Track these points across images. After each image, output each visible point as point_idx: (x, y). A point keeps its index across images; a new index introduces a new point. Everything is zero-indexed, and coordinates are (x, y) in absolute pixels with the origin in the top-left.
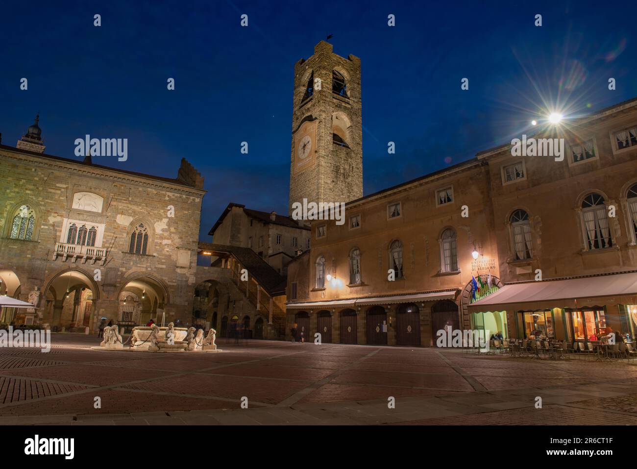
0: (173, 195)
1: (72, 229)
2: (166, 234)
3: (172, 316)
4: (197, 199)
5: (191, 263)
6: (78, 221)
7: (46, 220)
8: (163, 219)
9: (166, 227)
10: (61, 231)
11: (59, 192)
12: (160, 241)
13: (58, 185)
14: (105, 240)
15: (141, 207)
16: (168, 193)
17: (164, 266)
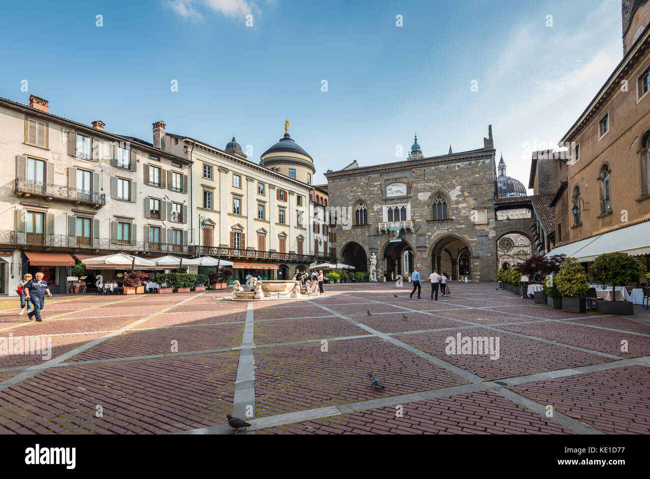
0: (463, 164)
1: (390, 211)
2: (460, 199)
3: (477, 266)
4: (486, 160)
5: (488, 219)
6: (392, 205)
7: (373, 209)
8: (456, 187)
9: (460, 193)
10: (382, 214)
11: (376, 188)
12: (456, 206)
13: (375, 184)
14: (412, 215)
15: (435, 183)
16: (457, 164)
17: (463, 226)
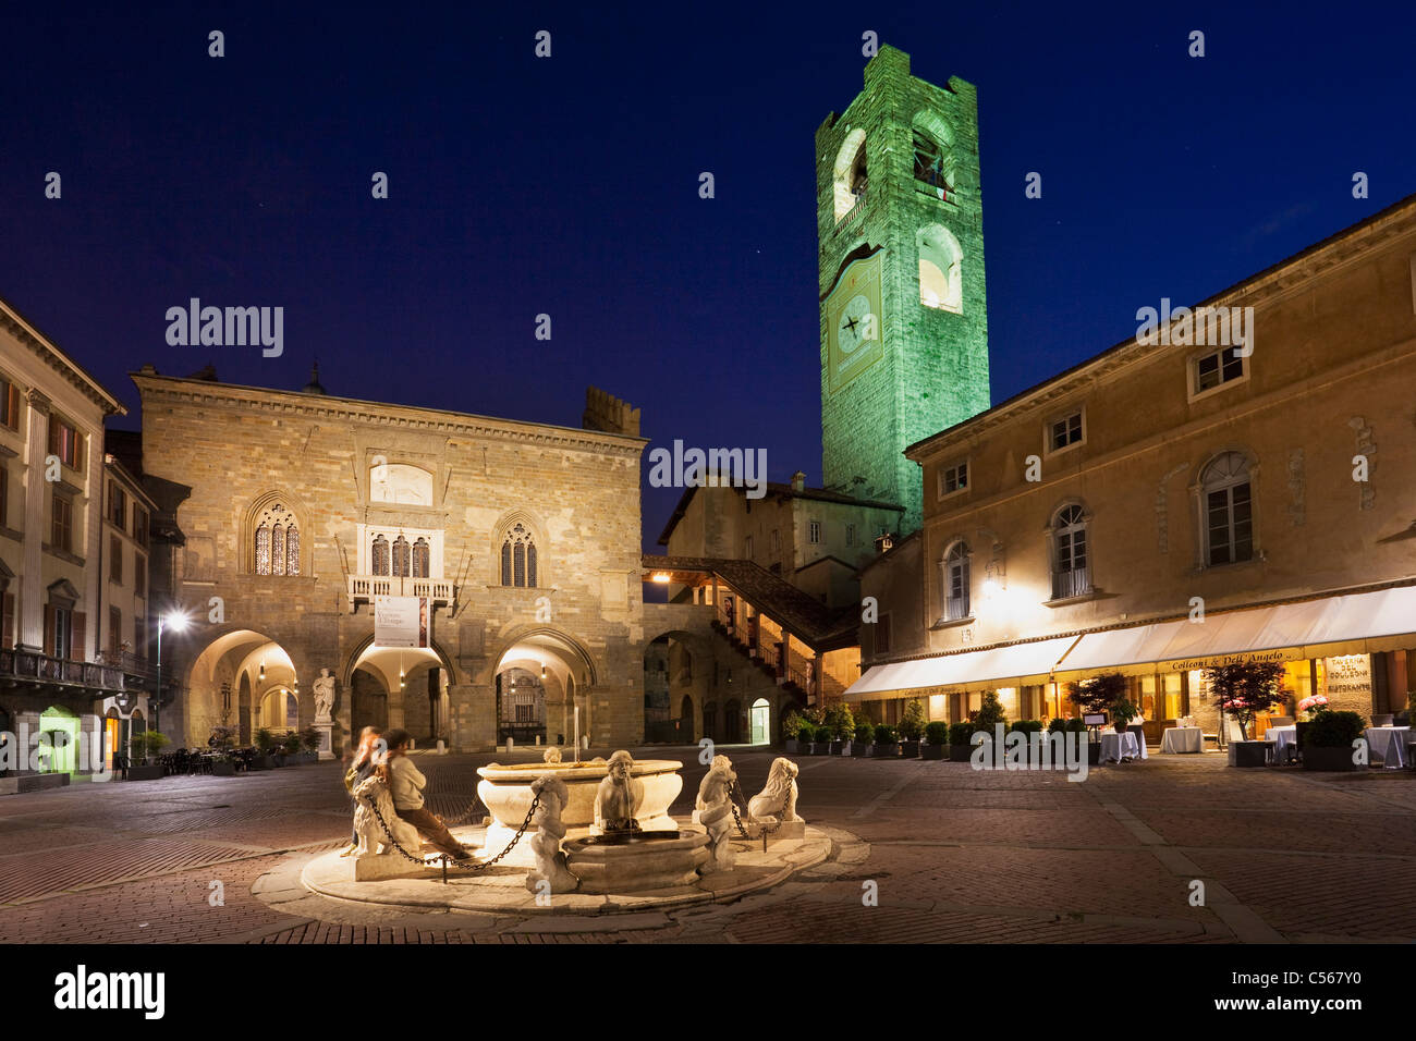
0: (578, 456)
1: (378, 547)
2: (572, 542)
3: (605, 708)
4: (628, 460)
5: (631, 598)
6: (387, 528)
7: (321, 531)
8: (563, 510)
9: (572, 527)
10: (355, 552)
11: (337, 468)
12: (563, 558)
13: (333, 453)
14: (449, 565)
15: (512, 488)
16: (567, 453)
17: (576, 610)
